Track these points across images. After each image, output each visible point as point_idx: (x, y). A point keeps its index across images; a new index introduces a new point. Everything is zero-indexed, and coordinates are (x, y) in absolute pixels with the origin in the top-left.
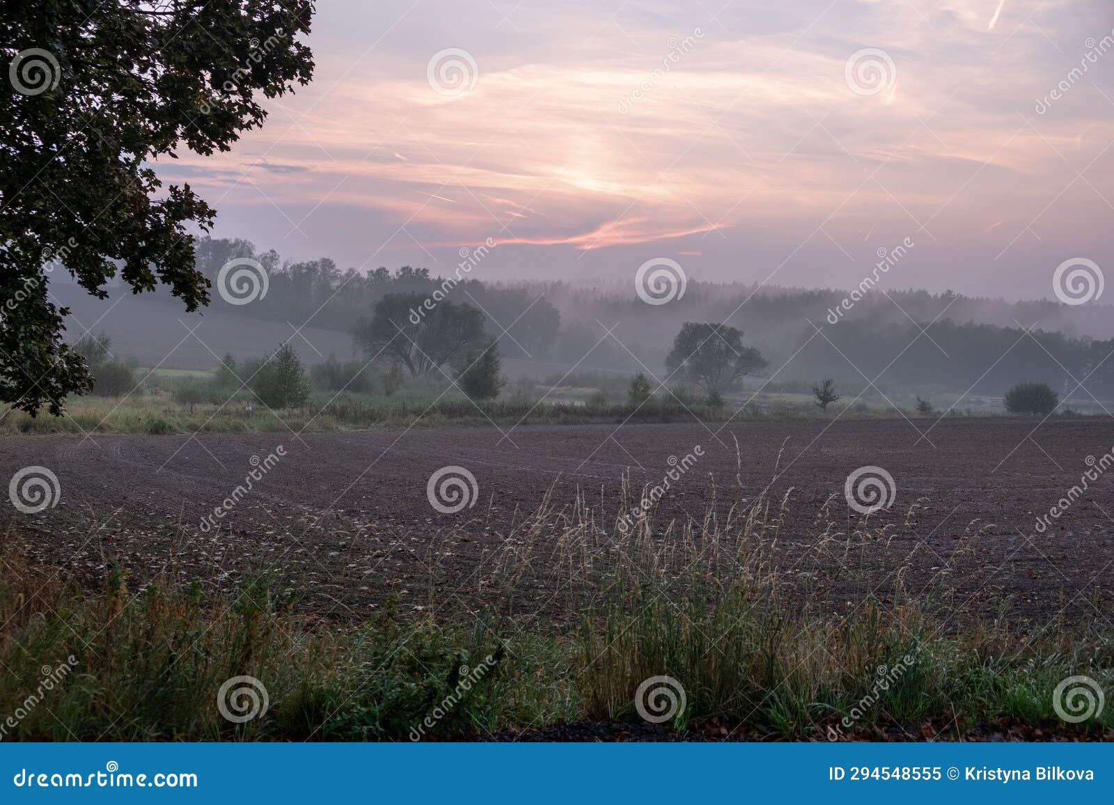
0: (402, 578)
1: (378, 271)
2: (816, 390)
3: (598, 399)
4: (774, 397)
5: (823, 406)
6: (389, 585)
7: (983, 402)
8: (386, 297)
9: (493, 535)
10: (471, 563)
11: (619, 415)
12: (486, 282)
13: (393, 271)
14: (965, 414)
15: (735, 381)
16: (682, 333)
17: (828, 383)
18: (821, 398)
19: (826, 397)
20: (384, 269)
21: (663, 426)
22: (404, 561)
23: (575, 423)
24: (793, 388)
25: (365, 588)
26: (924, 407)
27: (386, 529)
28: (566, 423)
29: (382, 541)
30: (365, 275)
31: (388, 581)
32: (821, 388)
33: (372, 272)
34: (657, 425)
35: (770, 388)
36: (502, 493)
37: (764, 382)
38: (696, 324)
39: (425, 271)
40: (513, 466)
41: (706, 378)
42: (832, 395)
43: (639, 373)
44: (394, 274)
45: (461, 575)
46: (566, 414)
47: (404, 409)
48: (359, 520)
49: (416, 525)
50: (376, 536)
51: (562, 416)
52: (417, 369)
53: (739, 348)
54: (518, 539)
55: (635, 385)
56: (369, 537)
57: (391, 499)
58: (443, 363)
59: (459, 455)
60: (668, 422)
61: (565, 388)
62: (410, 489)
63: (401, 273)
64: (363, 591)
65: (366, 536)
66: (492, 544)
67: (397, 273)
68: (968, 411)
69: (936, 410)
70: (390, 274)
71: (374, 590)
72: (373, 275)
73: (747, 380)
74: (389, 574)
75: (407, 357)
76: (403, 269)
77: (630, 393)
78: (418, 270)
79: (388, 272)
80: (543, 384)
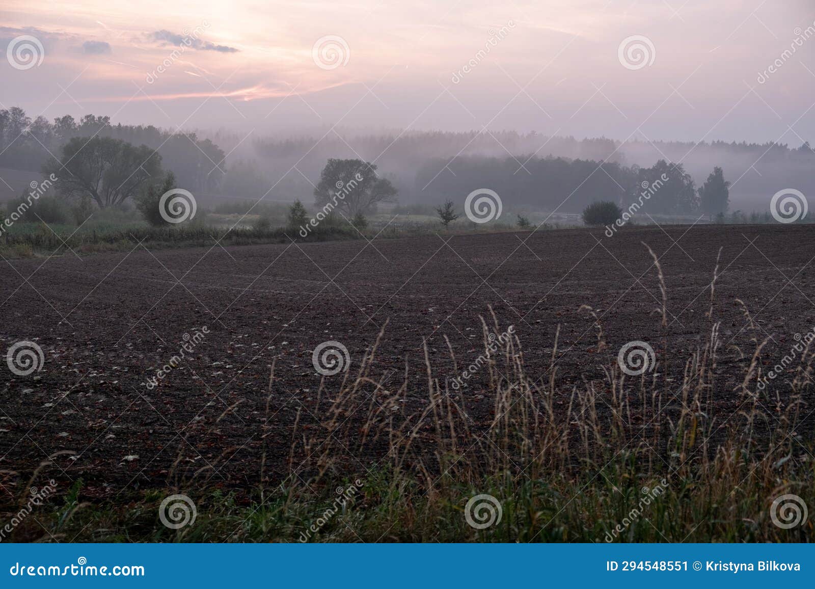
0: (106, 418)
1: (64, 118)
2: (440, 211)
3: (263, 224)
4: (403, 218)
5: (446, 224)
6: (91, 428)
7: (562, 218)
8: (72, 140)
9: (198, 358)
10: (182, 394)
11: (281, 236)
12: (161, 128)
13: (78, 120)
14: (555, 227)
15: (371, 206)
16: (328, 167)
17: (449, 205)
18: (444, 218)
19: (447, 216)
20: (70, 117)
21: (319, 244)
22: (108, 396)
23: (247, 244)
24: (417, 211)
25: (64, 434)
26: (523, 223)
27: (85, 358)
28: (238, 244)
29: (81, 371)
30: (52, 122)
31: (90, 423)
32: (444, 210)
33: (58, 119)
34: (314, 244)
35: (398, 211)
36: (198, 312)
37: (393, 206)
38: (339, 160)
39: (107, 119)
40: (203, 285)
41: (348, 204)
42: (453, 215)
43: (296, 202)
44: (79, 121)
45: (172, 410)
46: (236, 237)
47: (95, 236)
48: (55, 349)
49: (115, 351)
50: (75, 367)
51: (234, 238)
52: (104, 202)
53: (374, 179)
54: (226, 362)
55: (293, 211)
56: (67, 368)
57: (88, 323)
58: (127, 196)
59: (150, 276)
60: (323, 240)
61: (232, 215)
62: (106, 312)
63: (85, 121)
64: (62, 438)
65: (63, 367)
66: (200, 369)
67: (82, 120)
68: (557, 225)
69: (532, 225)
70: (75, 121)
71: (75, 437)
72: (61, 122)
73: (380, 205)
74: (91, 413)
75: (94, 193)
76: (87, 117)
77: (290, 217)
78: (100, 118)
79: (73, 119)
80: (214, 213)
